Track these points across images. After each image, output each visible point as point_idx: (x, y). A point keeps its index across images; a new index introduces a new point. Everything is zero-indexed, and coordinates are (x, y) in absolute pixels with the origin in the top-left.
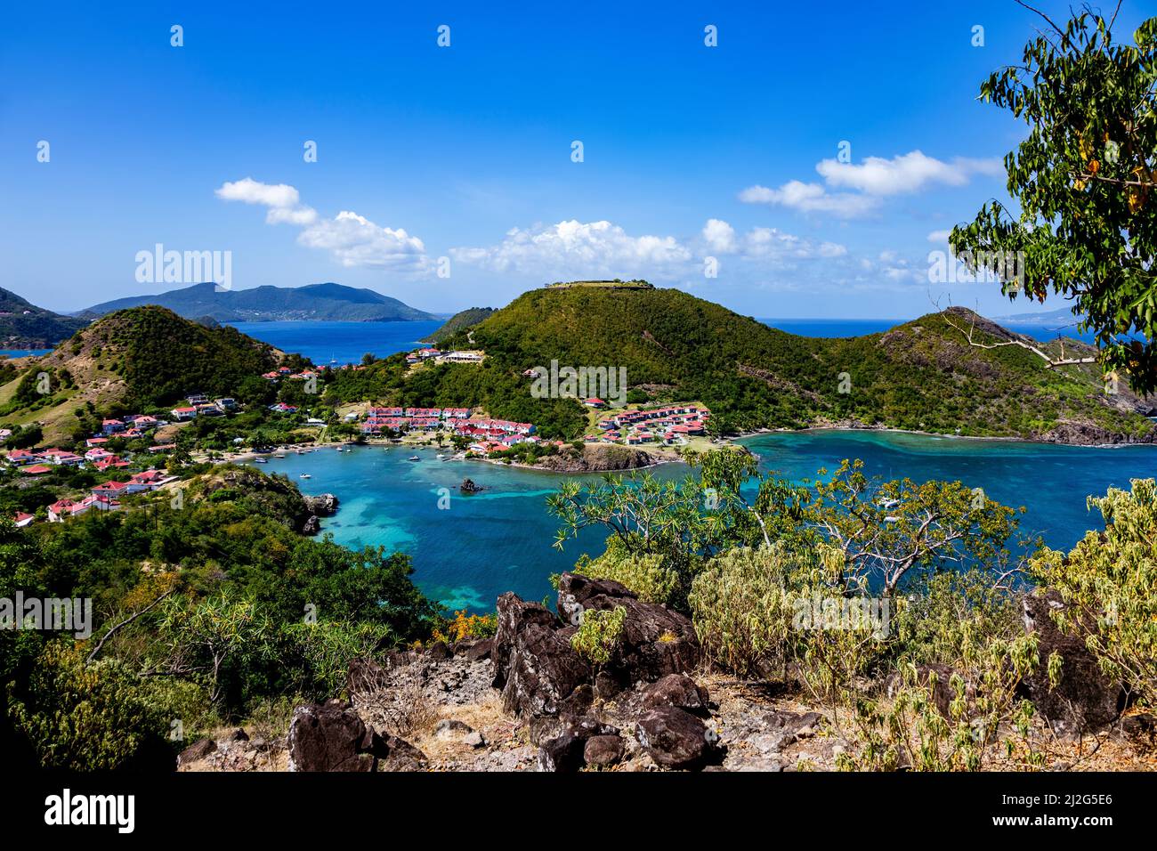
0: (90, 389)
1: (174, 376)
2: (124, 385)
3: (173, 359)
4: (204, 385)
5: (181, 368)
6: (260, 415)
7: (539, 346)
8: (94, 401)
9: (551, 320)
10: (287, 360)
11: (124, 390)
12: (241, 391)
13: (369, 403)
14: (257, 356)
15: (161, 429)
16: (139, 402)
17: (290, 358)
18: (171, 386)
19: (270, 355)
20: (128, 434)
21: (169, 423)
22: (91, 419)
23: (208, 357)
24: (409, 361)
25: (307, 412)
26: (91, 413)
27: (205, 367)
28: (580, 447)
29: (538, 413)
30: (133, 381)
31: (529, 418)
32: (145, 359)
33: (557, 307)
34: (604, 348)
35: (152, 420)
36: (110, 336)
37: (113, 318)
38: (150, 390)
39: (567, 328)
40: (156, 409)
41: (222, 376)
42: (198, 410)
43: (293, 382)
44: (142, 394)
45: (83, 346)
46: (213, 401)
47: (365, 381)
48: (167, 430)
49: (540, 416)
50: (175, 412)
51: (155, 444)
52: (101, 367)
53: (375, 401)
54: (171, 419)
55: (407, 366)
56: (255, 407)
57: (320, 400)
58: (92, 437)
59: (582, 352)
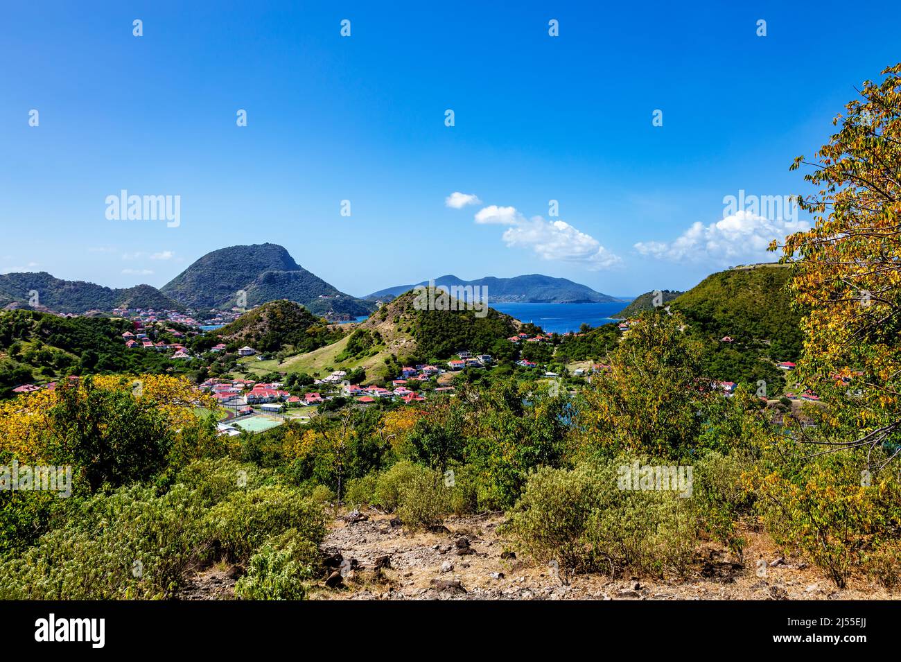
0: (392, 345)
1: (448, 336)
2: (415, 343)
3: (447, 325)
4: (468, 345)
5: (452, 331)
6: (510, 368)
7: (731, 317)
8: (396, 354)
9: (740, 296)
10: (524, 328)
11: (415, 346)
12: (495, 349)
13: (592, 362)
14: (503, 324)
15: (441, 376)
16: (426, 356)
17: (526, 326)
18: (446, 345)
19: (511, 324)
20: (420, 378)
21: (446, 372)
22: (395, 367)
23: (471, 324)
24: (621, 329)
25: (543, 367)
26: (395, 362)
27: (469, 331)
28: (786, 402)
29: (738, 373)
30: (421, 340)
31: (730, 377)
32: (428, 324)
33: (745, 284)
34: (792, 320)
35: (435, 369)
36: (405, 308)
37: (407, 295)
38: (432, 347)
39: (755, 302)
40: (438, 361)
41: (481, 338)
42: (466, 363)
43: (530, 344)
44: (427, 350)
45: (388, 315)
46: (475, 357)
47: (587, 344)
48: (445, 377)
49: (739, 376)
50: (450, 364)
51: (439, 386)
52: (399, 330)
53: (597, 360)
54: (448, 369)
55: (619, 334)
56: (505, 362)
57: (552, 358)
58: (395, 379)
59: (772, 322)
